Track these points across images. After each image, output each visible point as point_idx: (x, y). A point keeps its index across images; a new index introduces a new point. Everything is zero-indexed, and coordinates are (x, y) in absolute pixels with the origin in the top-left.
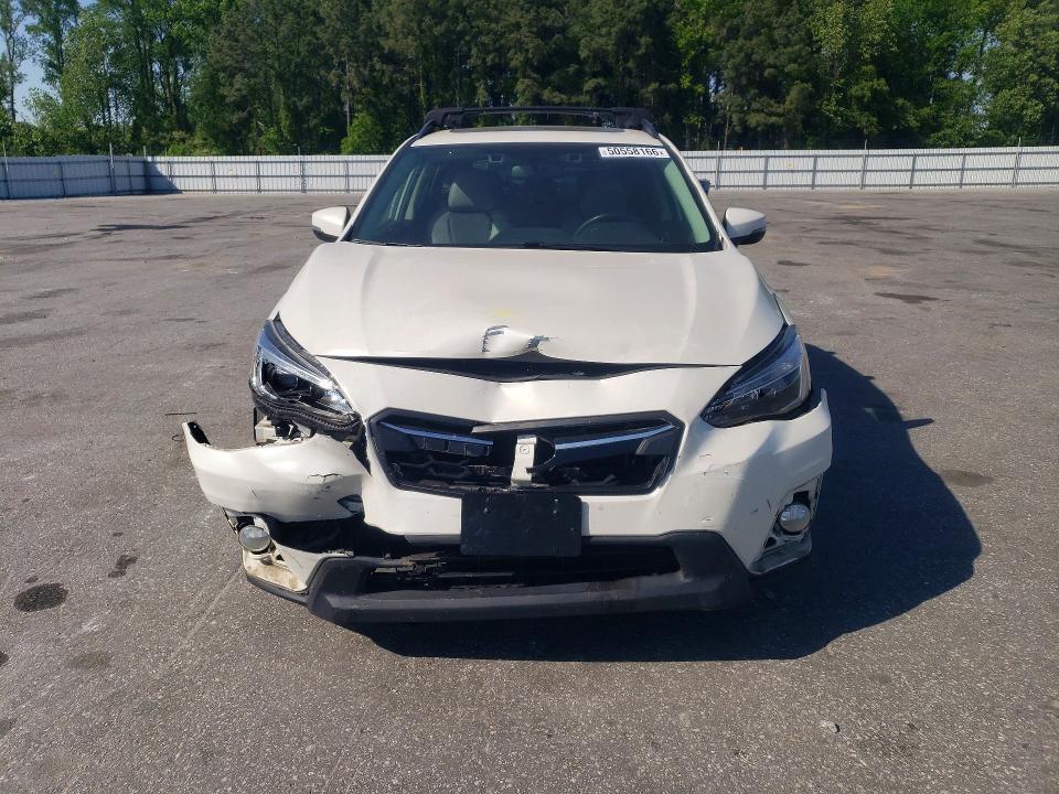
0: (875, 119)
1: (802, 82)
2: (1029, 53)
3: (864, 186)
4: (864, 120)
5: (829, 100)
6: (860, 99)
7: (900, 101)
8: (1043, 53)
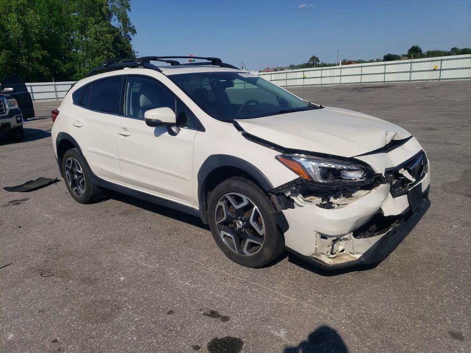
0: (47, 68)
1: (7, 50)
2: (102, 43)
3: (57, 98)
4: (42, 69)
5: (22, 59)
6: (37, 59)
7: (56, 61)
8: (106, 43)
